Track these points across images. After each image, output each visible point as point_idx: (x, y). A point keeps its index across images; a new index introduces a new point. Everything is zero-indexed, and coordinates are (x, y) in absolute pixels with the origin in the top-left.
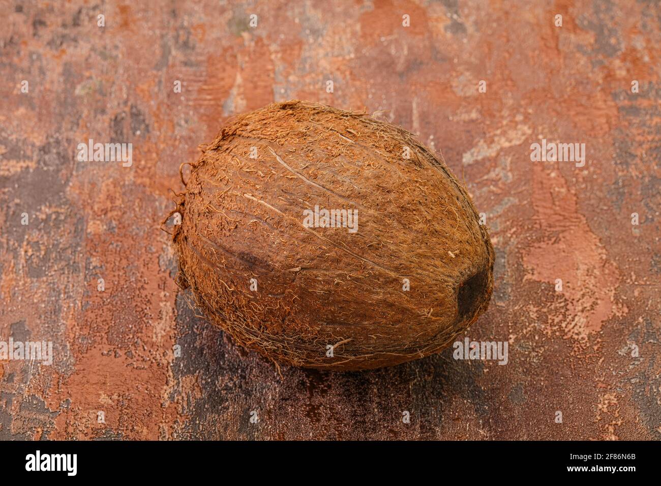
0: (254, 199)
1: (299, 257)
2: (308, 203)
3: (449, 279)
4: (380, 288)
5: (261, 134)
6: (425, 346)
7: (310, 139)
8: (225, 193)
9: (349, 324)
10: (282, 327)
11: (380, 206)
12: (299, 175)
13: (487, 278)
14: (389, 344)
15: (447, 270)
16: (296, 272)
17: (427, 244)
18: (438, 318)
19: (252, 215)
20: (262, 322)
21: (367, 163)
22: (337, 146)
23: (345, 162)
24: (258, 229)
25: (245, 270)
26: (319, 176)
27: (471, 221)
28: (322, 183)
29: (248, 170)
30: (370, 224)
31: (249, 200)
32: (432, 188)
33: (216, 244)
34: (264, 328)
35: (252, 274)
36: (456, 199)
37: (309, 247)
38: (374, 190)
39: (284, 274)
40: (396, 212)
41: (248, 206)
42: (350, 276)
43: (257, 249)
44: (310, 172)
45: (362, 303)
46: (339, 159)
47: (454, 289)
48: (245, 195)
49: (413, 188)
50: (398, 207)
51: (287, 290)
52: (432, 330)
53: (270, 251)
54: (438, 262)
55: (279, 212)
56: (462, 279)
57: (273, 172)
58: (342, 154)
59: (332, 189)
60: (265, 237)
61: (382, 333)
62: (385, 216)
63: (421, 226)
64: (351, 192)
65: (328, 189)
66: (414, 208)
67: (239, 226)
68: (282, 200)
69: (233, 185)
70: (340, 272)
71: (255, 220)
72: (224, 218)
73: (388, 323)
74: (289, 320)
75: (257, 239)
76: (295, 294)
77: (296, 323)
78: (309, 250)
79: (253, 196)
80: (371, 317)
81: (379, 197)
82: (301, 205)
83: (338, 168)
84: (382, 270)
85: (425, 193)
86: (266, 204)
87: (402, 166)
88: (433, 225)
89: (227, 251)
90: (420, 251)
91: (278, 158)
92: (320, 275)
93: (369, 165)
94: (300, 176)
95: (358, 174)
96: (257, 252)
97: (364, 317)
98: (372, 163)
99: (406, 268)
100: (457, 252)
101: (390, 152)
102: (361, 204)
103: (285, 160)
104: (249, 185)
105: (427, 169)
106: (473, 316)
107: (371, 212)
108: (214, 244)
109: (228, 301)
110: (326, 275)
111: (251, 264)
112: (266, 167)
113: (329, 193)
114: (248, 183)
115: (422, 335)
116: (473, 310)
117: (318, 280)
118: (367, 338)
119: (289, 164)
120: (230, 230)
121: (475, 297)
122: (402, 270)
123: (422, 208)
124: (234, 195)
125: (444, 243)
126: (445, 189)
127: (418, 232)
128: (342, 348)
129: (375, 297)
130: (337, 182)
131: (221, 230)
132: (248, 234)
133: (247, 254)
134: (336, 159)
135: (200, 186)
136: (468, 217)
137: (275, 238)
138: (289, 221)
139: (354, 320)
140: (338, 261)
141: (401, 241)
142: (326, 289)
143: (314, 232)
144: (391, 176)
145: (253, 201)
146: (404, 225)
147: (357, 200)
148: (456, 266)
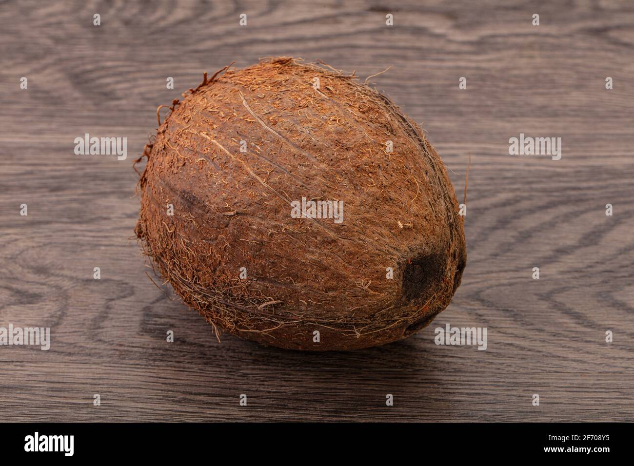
0: (208, 137)
1: (237, 200)
2: (259, 148)
3: (395, 252)
4: (316, 247)
5: (239, 80)
6: (363, 325)
7: (284, 89)
8: (183, 130)
9: (280, 283)
10: (213, 279)
11: (334, 162)
12: (259, 119)
13: (446, 264)
14: (320, 315)
15: (394, 243)
16: (231, 216)
17: (377, 209)
18: (377, 293)
19: (202, 154)
20: (195, 272)
21: (333, 118)
22: (308, 98)
23: (310, 114)
24: (204, 168)
25: (185, 210)
26: (279, 123)
27: (436, 199)
28: (279, 130)
29: (211, 110)
30: (319, 178)
31: (203, 138)
32: (398, 155)
33: (164, 182)
34: (196, 279)
35: (189, 216)
36: (424, 173)
37: (249, 192)
38: (332, 145)
39: (218, 217)
40: (349, 171)
41: (201, 145)
42: (285, 229)
43: (198, 188)
44: (271, 118)
45: (295, 261)
46: (306, 110)
47: (398, 263)
48: (201, 133)
49: (376, 150)
50: (354, 166)
51: (220, 236)
52: (370, 306)
53: (210, 191)
54: (385, 231)
55: (228, 153)
56: (411, 255)
57: (234, 114)
58: (310, 106)
59: (288, 137)
60: (209, 176)
61: (314, 299)
62: (338, 173)
63: (373, 189)
64: (307, 143)
65: (284, 137)
66: (371, 170)
67: (187, 164)
68: (235, 141)
69: (193, 123)
70: (277, 223)
71: (203, 159)
72: (176, 155)
73: (321, 288)
74: (220, 271)
75: (201, 178)
76: (227, 241)
77: (226, 274)
78: (247, 196)
79: (207, 134)
80: (303, 279)
81: (335, 152)
82: (252, 149)
83: (301, 118)
84: (321, 228)
85: (388, 158)
86: (218, 144)
87: (372, 127)
88: (388, 192)
89: (172, 189)
90: (368, 216)
91: (244, 101)
92: (255, 223)
93: (334, 120)
94: (260, 121)
95: (320, 127)
96: (197, 191)
97: (296, 277)
98: (338, 119)
99: (349, 230)
100: (410, 225)
101: (364, 113)
102: (314, 156)
103: (250, 104)
104: (207, 124)
105: (399, 137)
106: (423, 304)
107: (323, 166)
108: (163, 182)
109: (167, 245)
110: (261, 224)
111: (190, 204)
112: (230, 109)
113: (284, 140)
114: (207, 122)
115: (359, 310)
116: (425, 297)
117: (252, 229)
118: (298, 303)
119: (253, 108)
120: (178, 167)
121: (428, 282)
122: (343, 233)
123: (381, 173)
124: (190, 133)
125: (397, 213)
126: (414, 160)
127: (369, 195)
128: (272, 311)
129: (309, 256)
130: (296, 131)
131: (171, 167)
132: (193, 173)
133: (188, 193)
134: (302, 110)
135: (166, 125)
136: (433, 194)
137: (218, 179)
138: (235, 163)
139: (285, 279)
140: (277, 211)
141: (349, 201)
142: (259, 239)
143: (258, 177)
144: (355, 135)
145: (206, 140)
146: (356, 186)
147: (312, 152)
148: (406, 240)
